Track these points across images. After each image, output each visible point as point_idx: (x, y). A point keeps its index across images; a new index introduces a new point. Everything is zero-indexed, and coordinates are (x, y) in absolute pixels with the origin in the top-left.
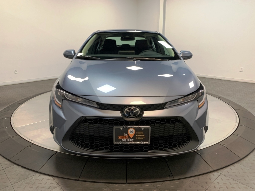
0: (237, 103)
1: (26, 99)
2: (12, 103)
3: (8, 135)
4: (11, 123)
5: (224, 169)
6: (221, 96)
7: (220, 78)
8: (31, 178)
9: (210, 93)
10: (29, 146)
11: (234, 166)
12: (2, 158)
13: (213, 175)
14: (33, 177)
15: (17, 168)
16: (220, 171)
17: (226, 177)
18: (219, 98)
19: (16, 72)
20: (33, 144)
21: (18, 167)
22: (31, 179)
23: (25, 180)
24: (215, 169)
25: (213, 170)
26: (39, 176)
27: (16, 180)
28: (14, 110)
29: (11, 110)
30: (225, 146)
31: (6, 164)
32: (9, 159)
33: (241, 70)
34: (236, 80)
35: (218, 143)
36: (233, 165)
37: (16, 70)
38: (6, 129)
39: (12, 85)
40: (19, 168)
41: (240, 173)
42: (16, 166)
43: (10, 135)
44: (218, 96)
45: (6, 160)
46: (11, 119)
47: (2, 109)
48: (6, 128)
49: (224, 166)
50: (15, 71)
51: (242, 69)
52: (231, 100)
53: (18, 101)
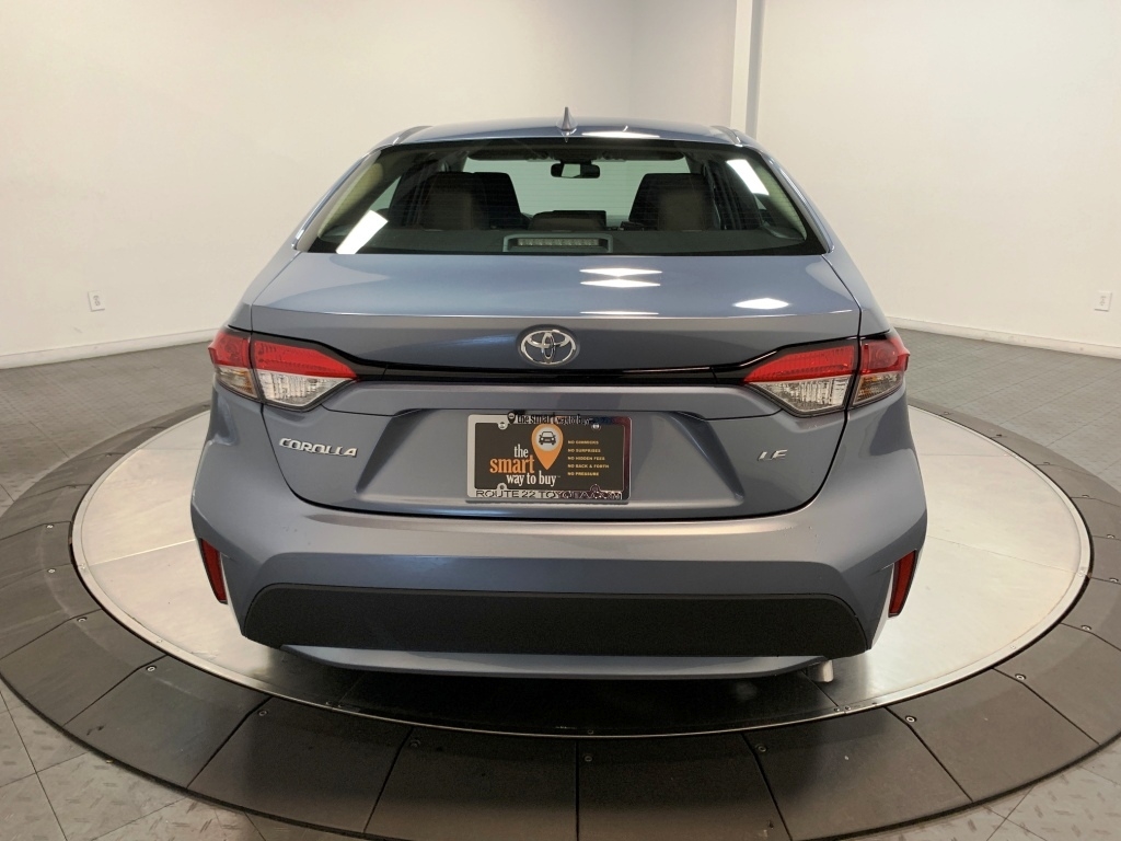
0: (1081, 465)
1: (140, 433)
2: (80, 452)
3: (60, 608)
4: (71, 546)
5: (1020, 795)
6: (1007, 426)
7: (1005, 339)
8: (156, 816)
9: (958, 410)
10: (147, 665)
11: (1067, 783)
12: (29, 718)
13: (972, 825)
14: (166, 812)
15: (97, 767)
16: (1001, 807)
17: (1030, 834)
18: (998, 437)
19: (98, 303)
20: (167, 654)
21: (99, 762)
22: (156, 822)
23: (130, 826)
24: (977, 796)
25: (968, 801)
26: (192, 807)
27: (88, 826)
28: (85, 488)
29: (74, 486)
30: (1026, 682)
31: (50, 748)
32: (61, 722)
33: (1102, 303)
34: (1074, 348)
35: (992, 667)
36: (1060, 775)
37: (96, 297)
38: (49, 580)
39: (82, 360)
40: (103, 768)
41: (1091, 817)
42: (91, 759)
43: (66, 609)
44: (992, 426)
45: (51, 729)
46: (75, 527)
47: (37, 480)
48: (52, 571)
49: (1019, 781)
50: (93, 302)
51: (1107, 301)
52: (1052, 447)
53: (105, 442)
